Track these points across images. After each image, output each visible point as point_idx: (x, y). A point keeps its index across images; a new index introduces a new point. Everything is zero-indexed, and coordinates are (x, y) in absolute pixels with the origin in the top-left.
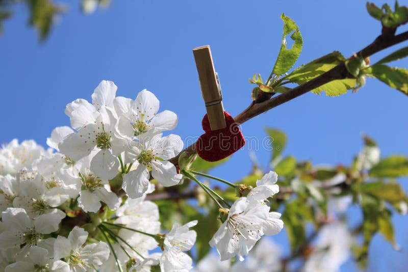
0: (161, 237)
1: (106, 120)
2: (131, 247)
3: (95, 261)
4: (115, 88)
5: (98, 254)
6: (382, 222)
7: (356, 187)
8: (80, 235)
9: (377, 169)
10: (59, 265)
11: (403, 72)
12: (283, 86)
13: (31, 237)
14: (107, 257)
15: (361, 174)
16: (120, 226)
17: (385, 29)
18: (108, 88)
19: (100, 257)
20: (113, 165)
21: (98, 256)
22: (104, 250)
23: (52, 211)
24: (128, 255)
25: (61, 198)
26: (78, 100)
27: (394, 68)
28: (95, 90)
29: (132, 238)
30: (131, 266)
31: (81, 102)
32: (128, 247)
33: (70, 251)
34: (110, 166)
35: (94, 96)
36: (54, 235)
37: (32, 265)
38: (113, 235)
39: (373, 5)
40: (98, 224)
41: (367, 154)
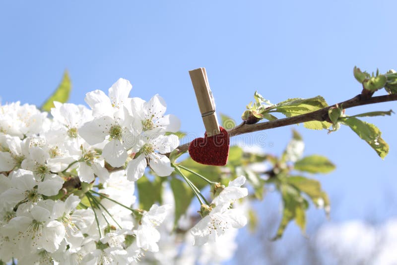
0: (140, 213)
1: (122, 115)
2: (110, 215)
3: (81, 223)
4: (130, 87)
5: (84, 218)
6: (299, 211)
7: (281, 177)
8: (74, 201)
9: (302, 164)
10: (55, 224)
11: (371, 126)
12: (270, 113)
13: (33, 195)
14: (92, 222)
15: (288, 167)
16: (103, 196)
17: (364, 91)
18: (123, 86)
19: (86, 221)
20: (121, 154)
21: (84, 219)
22: (90, 216)
23: (52, 175)
24: (107, 221)
25: (62, 166)
26: (97, 91)
27: (365, 122)
28: (113, 86)
29: (113, 208)
30: (109, 232)
31: (98, 93)
32: (108, 215)
33: (63, 212)
34: (118, 153)
35: (110, 90)
36: (53, 198)
37: (32, 220)
38: (97, 202)
39: (359, 69)
40: (86, 192)
41: (294, 147)
